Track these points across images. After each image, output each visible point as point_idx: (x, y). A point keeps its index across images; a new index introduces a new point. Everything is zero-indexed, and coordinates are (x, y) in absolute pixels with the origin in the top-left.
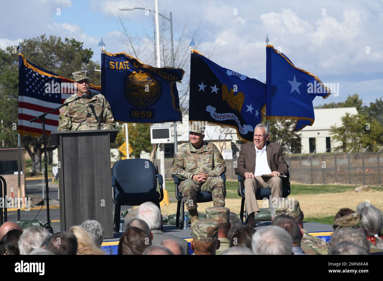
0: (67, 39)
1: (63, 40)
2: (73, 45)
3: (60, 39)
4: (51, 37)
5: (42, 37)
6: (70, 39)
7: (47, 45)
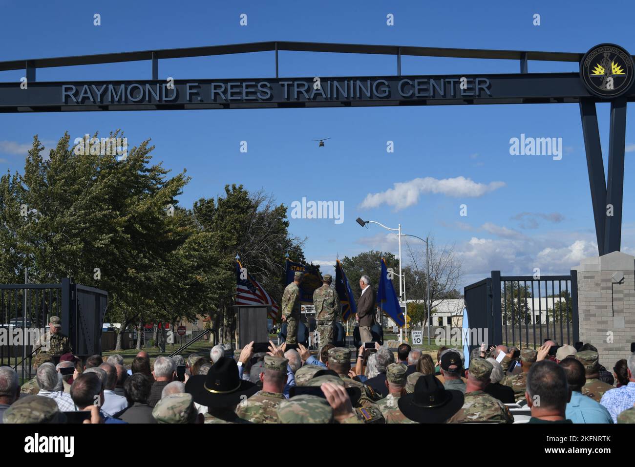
0: (386, 253)
1: (383, 253)
2: (389, 256)
3: (381, 253)
4: (377, 252)
5: (372, 252)
6: (388, 253)
7: (374, 256)
